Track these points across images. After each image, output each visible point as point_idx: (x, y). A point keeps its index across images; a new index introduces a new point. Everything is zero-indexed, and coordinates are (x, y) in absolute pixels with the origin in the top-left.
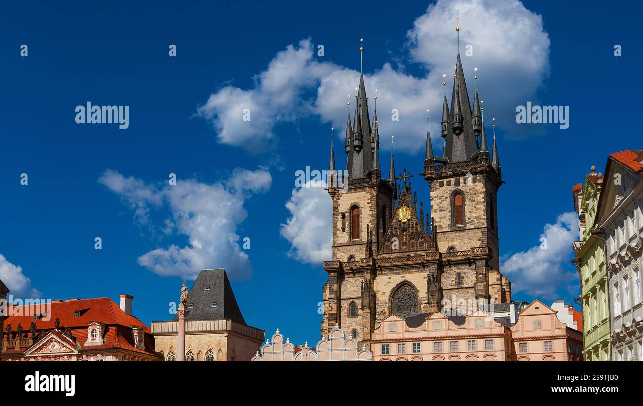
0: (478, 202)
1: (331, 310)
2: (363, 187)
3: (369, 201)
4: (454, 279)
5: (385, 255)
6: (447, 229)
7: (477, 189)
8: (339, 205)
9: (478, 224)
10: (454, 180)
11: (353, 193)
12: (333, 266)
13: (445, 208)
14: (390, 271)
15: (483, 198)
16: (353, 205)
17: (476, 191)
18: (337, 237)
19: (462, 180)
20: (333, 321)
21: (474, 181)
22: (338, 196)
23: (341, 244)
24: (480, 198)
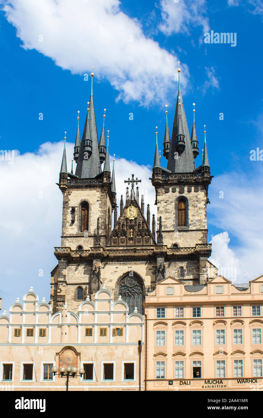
0: (200, 208)
1: (60, 292)
2: (94, 186)
3: (99, 199)
4: (177, 271)
5: (113, 247)
6: (172, 229)
8: (69, 200)
9: (199, 226)
10: (179, 188)
11: (83, 190)
12: (64, 252)
13: (170, 211)
14: (118, 261)
15: (204, 205)
16: (83, 200)
17: (198, 198)
18: (66, 228)
19: (186, 189)
20: (62, 303)
21: (196, 191)
22: (68, 192)
23: (70, 234)
24: (201, 205)
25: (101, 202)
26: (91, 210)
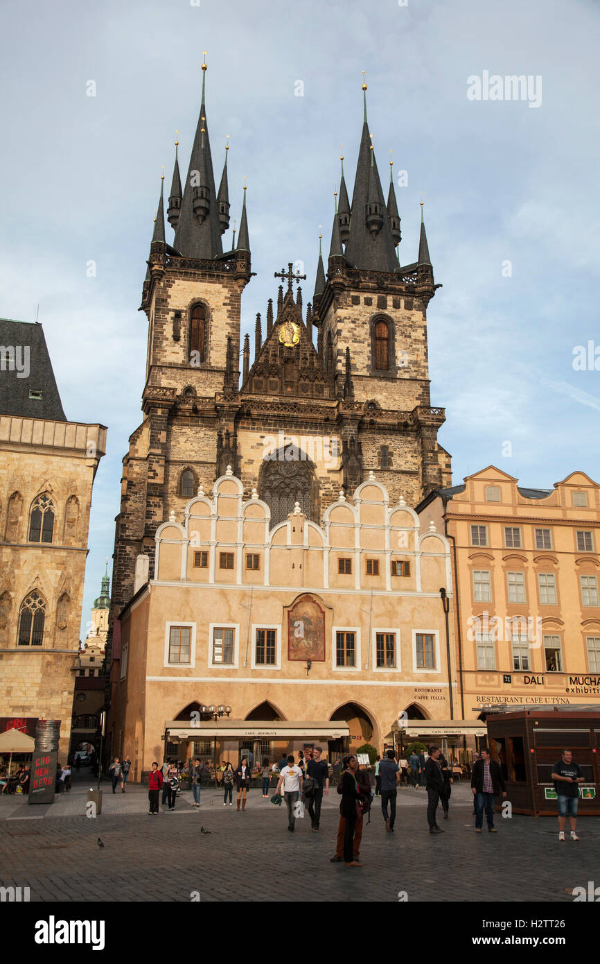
0: (415, 340)
1: (152, 478)
2: (218, 276)
3: (228, 301)
4: (376, 455)
5: (254, 397)
6: (365, 372)
7: (413, 319)
8: (170, 297)
9: (415, 374)
10: (376, 298)
11: (197, 281)
12: (164, 397)
13: (361, 338)
14: (264, 425)
15: (423, 335)
16: (196, 301)
17: (412, 322)
18: (162, 351)
19: (390, 300)
20: (158, 499)
21: (409, 306)
22: (167, 281)
23: (170, 363)
24: (418, 335)
25: (232, 308)
26: (212, 321)
